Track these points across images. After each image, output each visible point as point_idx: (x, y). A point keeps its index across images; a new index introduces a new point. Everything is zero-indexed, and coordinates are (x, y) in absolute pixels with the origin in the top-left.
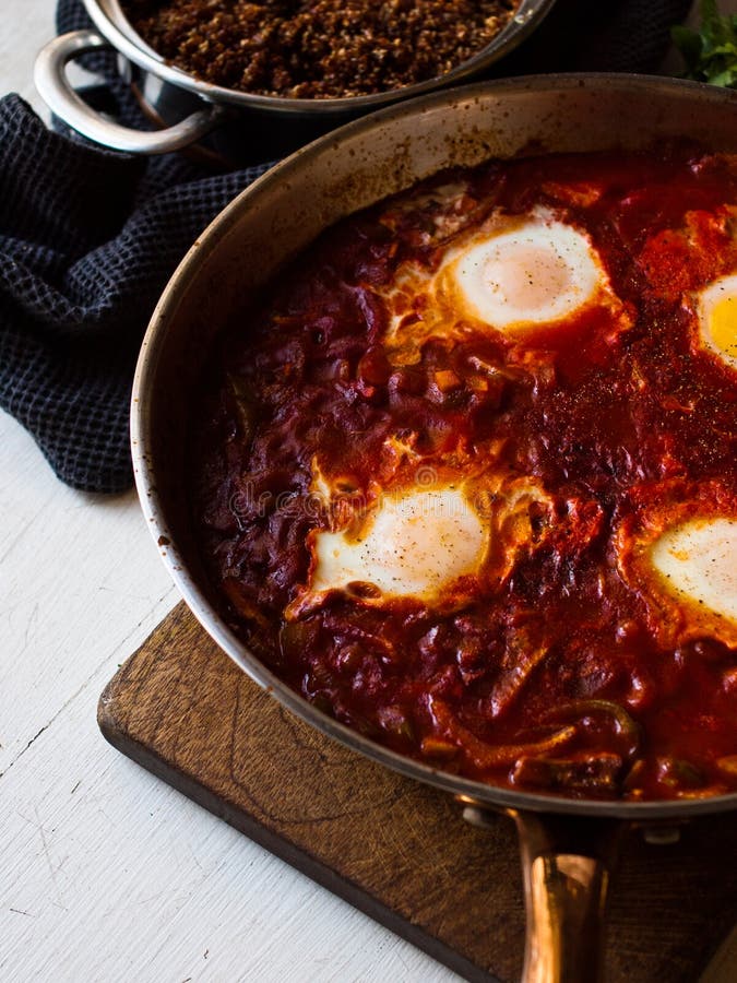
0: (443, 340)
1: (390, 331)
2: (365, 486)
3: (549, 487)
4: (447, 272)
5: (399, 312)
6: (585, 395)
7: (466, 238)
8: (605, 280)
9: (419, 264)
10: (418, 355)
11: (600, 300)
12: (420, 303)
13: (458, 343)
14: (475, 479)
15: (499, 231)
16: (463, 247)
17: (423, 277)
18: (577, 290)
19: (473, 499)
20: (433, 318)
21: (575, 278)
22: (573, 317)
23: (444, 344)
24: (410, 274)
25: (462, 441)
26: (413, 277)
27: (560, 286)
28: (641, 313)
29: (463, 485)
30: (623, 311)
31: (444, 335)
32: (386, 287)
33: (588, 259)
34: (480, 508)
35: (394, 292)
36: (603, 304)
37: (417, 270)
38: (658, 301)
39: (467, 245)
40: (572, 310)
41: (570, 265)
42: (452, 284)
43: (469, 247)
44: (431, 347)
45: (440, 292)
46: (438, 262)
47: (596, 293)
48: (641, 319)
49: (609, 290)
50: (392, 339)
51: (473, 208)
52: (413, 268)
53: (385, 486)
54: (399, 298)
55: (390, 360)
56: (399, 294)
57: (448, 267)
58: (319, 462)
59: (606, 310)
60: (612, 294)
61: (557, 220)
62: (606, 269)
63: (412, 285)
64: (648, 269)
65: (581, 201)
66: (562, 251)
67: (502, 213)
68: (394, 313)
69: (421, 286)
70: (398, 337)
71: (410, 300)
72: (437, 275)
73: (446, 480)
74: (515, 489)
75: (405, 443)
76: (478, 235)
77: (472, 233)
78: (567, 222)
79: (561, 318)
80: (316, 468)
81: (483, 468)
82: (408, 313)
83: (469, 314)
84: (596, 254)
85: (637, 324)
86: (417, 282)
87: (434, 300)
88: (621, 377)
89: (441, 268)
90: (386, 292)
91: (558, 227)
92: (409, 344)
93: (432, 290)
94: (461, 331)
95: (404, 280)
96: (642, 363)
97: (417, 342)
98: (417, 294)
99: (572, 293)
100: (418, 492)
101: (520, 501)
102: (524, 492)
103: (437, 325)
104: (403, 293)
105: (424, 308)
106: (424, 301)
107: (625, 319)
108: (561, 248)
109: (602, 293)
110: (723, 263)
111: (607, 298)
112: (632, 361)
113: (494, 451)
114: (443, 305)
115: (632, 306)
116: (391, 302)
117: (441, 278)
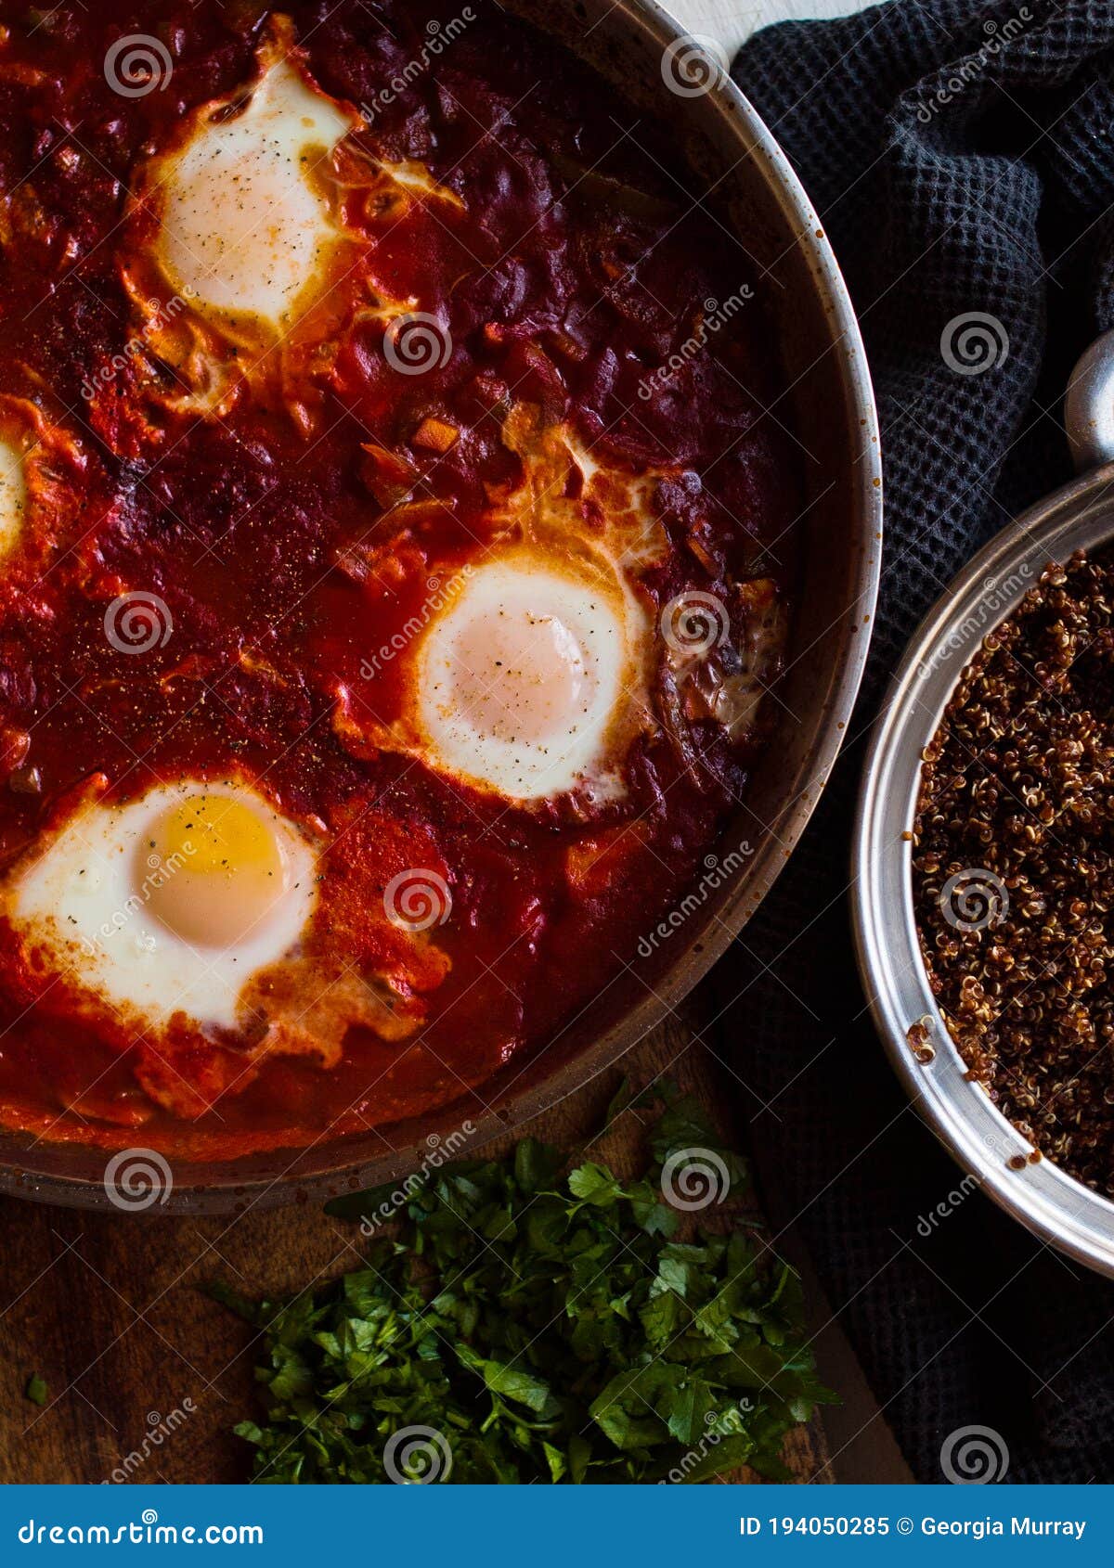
0: (509, 493)
1: (578, 442)
2: (374, 228)
3: (196, 424)
4: (610, 587)
5: (597, 480)
6: (289, 584)
7: (646, 659)
8: (432, 762)
9: (652, 565)
10: (513, 447)
11: (405, 724)
12: (592, 518)
13: (490, 506)
14: (279, 355)
15: (624, 709)
16: (637, 644)
17: (631, 555)
18: (445, 713)
19: (250, 326)
20: (554, 511)
21: (464, 727)
22: (409, 670)
23: (502, 488)
24: (647, 544)
25: (341, 385)
26: (640, 543)
27: (468, 698)
28: (348, 757)
29: (281, 333)
30: (366, 738)
31: (517, 500)
32: (649, 495)
33: (486, 775)
34: (233, 324)
35: (635, 502)
36: (397, 725)
37: (646, 555)
38: (346, 795)
39: (637, 652)
40: (421, 681)
41: (489, 742)
42: (588, 577)
43: (631, 652)
44: (508, 470)
45: (587, 554)
46: (639, 593)
47: (423, 733)
48: (338, 748)
49: (415, 752)
50: (562, 435)
51: (683, 705)
52: (654, 553)
53: (353, 249)
54: (622, 500)
55: (532, 405)
56: (628, 505)
57: (621, 598)
58: (451, 205)
59: (387, 721)
60: (402, 749)
61: (576, 793)
62: (446, 778)
63: (631, 532)
64: (405, 828)
65: (583, 850)
66: (517, 750)
67: (645, 736)
68: (603, 473)
69: (618, 540)
70: (560, 446)
71: (605, 507)
72: (619, 574)
73: (301, 320)
74: (225, 384)
76: (639, 679)
77: (647, 673)
78: (562, 801)
79: (420, 657)
80: (445, 195)
81: (285, 377)
82: (587, 489)
83: (522, 557)
84: (481, 789)
85: (334, 736)
86: (629, 542)
87: (580, 535)
88: (277, 647)
89: (626, 590)
90: (643, 490)
91: (566, 783)
92: (541, 451)
93: (598, 547)
94: (504, 526)
95: (645, 528)
96: (276, 691)
97: (534, 461)
98: (609, 525)
99: (445, 703)
100: (313, 277)
101: (206, 377)
102: (213, 390)
103: (539, 506)
104: (626, 511)
105: (578, 514)
106: (590, 524)
107: (353, 729)
108: (527, 755)
109: (416, 740)
110: (336, 927)
111: (403, 738)
112: (289, 681)
113: (300, 411)
114: (564, 540)
115: (365, 755)
116: (622, 484)
117: (610, 574)
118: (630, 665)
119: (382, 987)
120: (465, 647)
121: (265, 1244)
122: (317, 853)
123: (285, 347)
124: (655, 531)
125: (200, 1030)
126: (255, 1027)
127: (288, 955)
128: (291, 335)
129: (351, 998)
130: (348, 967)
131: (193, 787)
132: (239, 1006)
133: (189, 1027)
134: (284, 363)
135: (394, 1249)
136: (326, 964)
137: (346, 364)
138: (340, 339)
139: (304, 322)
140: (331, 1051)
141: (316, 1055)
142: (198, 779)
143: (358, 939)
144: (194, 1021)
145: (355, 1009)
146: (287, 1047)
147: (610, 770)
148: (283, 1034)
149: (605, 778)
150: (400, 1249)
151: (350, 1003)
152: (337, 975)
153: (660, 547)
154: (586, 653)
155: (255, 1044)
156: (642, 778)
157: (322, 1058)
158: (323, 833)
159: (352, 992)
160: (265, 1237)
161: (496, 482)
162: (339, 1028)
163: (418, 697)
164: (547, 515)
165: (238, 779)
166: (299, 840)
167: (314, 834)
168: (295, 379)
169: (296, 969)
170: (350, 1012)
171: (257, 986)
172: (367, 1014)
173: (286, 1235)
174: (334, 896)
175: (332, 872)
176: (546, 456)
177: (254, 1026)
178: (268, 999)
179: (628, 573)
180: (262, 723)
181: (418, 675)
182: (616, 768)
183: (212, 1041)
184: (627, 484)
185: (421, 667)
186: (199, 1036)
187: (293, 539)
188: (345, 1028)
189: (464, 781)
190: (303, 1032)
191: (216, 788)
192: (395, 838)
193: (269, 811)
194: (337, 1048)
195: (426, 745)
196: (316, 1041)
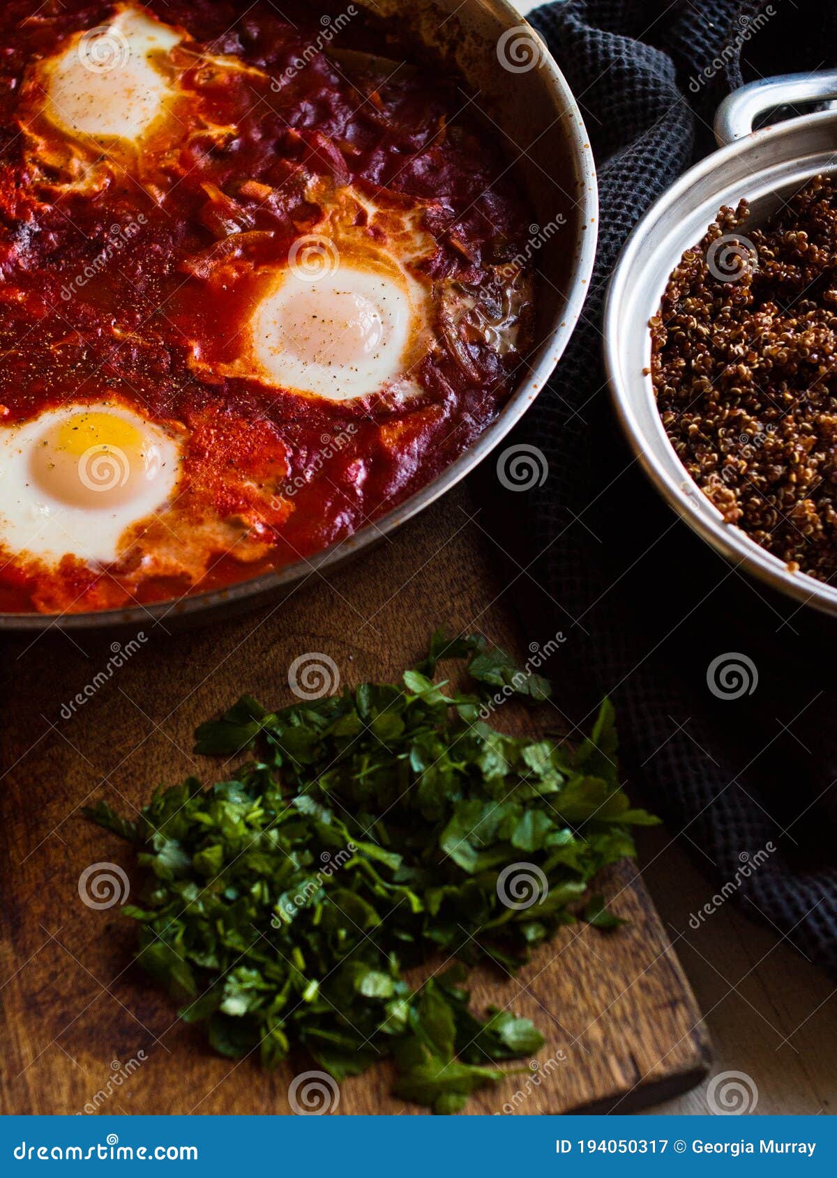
0: (312, 225)
1: (362, 195)
2: (201, 90)
3: (75, 198)
4: (395, 274)
5: (377, 215)
6: (149, 287)
7: (427, 312)
8: (266, 381)
9: (426, 258)
10: (313, 200)
11: (244, 361)
12: (377, 236)
13: (299, 233)
14: (136, 159)
15: (414, 342)
16: (420, 306)
17: (408, 257)
18: (275, 351)
19: (115, 144)
20: (348, 234)
21: (291, 359)
22: (244, 329)
23: (307, 223)
24: (420, 249)
25: (182, 171)
26: (415, 249)
27: (292, 341)
28: (200, 383)
29: (137, 146)
30: (214, 371)
31: (318, 228)
32: (417, 220)
33: (311, 389)
34: (101, 143)
35: (408, 226)
36: (238, 361)
37: (420, 254)
38: (200, 406)
39: (420, 310)
40: (255, 336)
41: (311, 367)
42: (377, 269)
43: (416, 310)
44: (312, 213)
45: (375, 257)
46: (417, 278)
47: (259, 365)
48: (193, 378)
49: (255, 377)
50: (349, 193)
52: (426, 252)
53: (188, 101)
54: (397, 226)
55: (326, 177)
56: (403, 229)
57: (404, 280)
58: (256, 76)
59: (229, 360)
60: (244, 376)
61: (383, 393)
62: (280, 391)
63: (408, 243)
64: (249, 423)
65: (391, 428)
66: (334, 370)
67: (433, 355)
68: (382, 212)
69: (398, 248)
70: (349, 198)
71: (386, 230)
72: (401, 267)
73: (152, 139)
74: (97, 175)
75: (220, 136)
76: (424, 323)
77: (430, 319)
78: (374, 399)
79: (252, 321)
80: (252, 71)
81: (141, 171)
82: (370, 220)
84: (308, 396)
85: (188, 372)
86: (406, 249)
87: (368, 245)
88: (142, 324)
89: (408, 276)
90: (413, 219)
91: (375, 388)
92: (333, 200)
93: (383, 252)
95: (418, 239)
96: (141, 349)
97: (330, 208)
98: (389, 241)
99: (275, 345)
100: (159, 117)
101: (82, 173)
102: (88, 179)
103: (336, 231)
104: (402, 232)
105: (366, 234)
106: (376, 239)
107: (203, 366)
108: (343, 374)
109: (254, 370)
110: (197, 489)
111: (244, 369)
112: (151, 342)
113: (154, 190)
114: (357, 249)
115: (214, 381)
116: (397, 216)
117: (394, 267)
118: (416, 317)
119: (238, 525)
120: (287, 312)
121: (142, 779)
122: (180, 444)
123: (140, 155)
124: (426, 240)
125: (86, 566)
126: (133, 560)
127: (159, 510)
128: (143, 146)
129: (212, 536)
130: (208, 514)
131: (77, 409)
132: (119, 548)
133: (77, 564)
134: (140, 162)
135: (256, 765)
136: (190, 514)
137: (185, 161)
138: (180, 148)
139: (154, 141)
140: (198, 573)
141: (185, 576)
142: (82, 403)
143: (215, 494)
144: (82, 560)
145: (216, 542)
146: (161, 572)
147: (408, 378)
148: (156, 562)
149: (406, 384)
150: (261, 766)
151: (211, 539)
152: (200, 522)
153: (430, 248)
154: (381, 312)
155: (133, 570)
156: (434, 380)
157: (190, 578)
158: (183, 431)
159: (214, 533)
160: (143, 775)
161: (302, 220)
162: (203, 555)
163: (253, 345)
164: (342, 236)
165: (114, 402)
166: (164, 437)
167: (176, 432)
168: (149, 172)
169: (166, 519)
170: (211, 545)
171: (134, 533)
172: (226, 544)
173: (162, 772)
174: (195, 470)
175: (192, 455)
176: (339, 204)
177: (132, 558)
178: (143, 540)
179: (408, 266)
180: (132, 368)
181: (252, 332)
182: (412, 377)
183: (97, 572)
184: (401, 216)
185: (254, 327)
186: (85, 570)
187: (151, 260)
188: (208, 555)
189: (294, 393)
190: (173, 561)
191: (96, 408)
192: (242, 430)
193: (138, 419)
194: (202, 569)
195: (262, 373)
196: (183, 567)
